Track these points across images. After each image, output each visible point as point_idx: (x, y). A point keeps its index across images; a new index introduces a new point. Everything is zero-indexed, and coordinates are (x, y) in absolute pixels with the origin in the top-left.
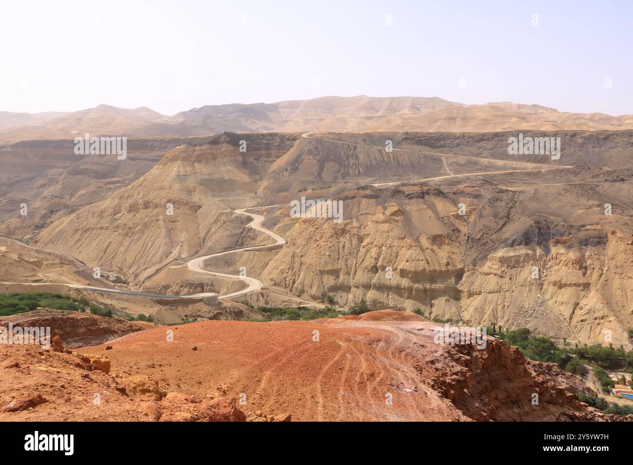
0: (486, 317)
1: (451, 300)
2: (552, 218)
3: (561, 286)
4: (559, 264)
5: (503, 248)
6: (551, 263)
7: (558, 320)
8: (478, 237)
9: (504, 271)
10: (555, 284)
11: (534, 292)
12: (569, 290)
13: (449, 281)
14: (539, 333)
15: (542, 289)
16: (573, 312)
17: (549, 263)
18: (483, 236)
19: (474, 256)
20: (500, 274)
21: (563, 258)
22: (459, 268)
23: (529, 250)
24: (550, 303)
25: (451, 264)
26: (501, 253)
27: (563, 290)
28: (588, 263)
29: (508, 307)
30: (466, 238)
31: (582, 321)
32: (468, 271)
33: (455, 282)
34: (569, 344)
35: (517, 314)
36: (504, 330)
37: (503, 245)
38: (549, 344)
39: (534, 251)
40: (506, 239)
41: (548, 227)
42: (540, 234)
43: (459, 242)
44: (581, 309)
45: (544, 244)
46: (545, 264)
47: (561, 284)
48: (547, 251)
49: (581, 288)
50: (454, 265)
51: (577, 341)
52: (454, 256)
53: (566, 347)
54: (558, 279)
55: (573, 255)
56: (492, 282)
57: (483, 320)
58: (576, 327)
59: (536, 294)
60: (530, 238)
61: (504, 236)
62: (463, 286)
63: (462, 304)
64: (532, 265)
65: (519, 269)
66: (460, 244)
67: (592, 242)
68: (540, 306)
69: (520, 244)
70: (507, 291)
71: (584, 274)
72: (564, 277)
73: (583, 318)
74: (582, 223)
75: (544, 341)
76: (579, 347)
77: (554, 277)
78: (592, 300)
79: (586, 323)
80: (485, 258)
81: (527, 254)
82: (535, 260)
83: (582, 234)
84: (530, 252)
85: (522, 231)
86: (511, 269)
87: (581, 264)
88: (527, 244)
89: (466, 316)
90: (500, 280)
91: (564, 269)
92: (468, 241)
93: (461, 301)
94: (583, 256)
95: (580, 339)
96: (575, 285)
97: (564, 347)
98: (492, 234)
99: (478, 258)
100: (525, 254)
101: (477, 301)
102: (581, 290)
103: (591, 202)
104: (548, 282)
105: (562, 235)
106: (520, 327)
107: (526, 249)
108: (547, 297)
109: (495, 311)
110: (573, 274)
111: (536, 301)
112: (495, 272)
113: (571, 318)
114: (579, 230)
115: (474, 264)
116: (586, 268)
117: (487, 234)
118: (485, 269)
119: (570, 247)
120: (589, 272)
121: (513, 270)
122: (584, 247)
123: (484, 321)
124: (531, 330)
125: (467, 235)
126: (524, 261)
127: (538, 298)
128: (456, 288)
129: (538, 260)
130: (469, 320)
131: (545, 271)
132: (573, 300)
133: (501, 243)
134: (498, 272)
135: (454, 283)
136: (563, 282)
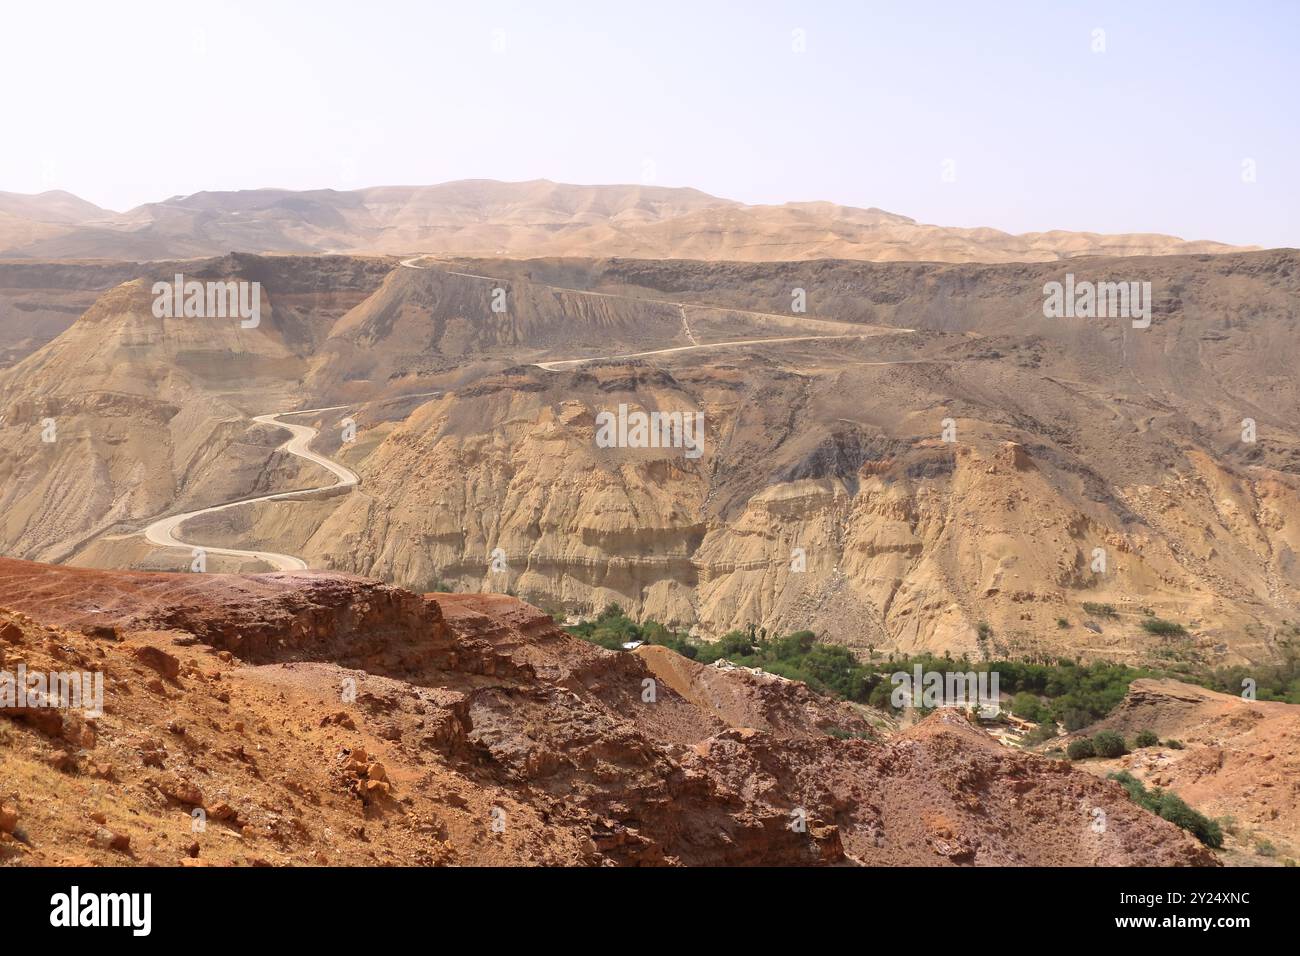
0: (740, 613)
1: (680, 585)
2: (864, 426)
3: (872, 550)
4: (871, 511)
5: (776, 484)
6: (858, 509)
7: (865, 614)
8: (733, 464)
9: (776, 527)
10: (862, 548)
11: (826, 564)
12: (886, 558)
13: (676, 549)
14: (830, 639)
15: (841, 557)
16: (892, 598)
17: (855, 510)
18: (742, 461)
19: (724, 500)
20: (768, 533)
21: (879, 500)
22: (696, 523)
23: (822, 486)
24: (854, 583)
25: (680, 516)
26: (770, 494)
27: (876, 558)
28: (921, 507)
29: (780, 593)
30: (713, 467)
31: (904, 613)
32: (712, 529)
33: (687, 551)
34: (879, 656)
35: (796, 606)
36: (769, 636)
37: (775, 479)
38: (845, 657)
39: (830, 488)
40: (783, 467)
41: (857, 444)
42: (842, 457)
43: (698, 474)
44: (904, 593)
45: (848, 474)
46: (848, 512)
47: (872, 548)
48: (853, 487)
49: (907, 554)
50: (686, 519)
51: (892, 651)
52: (687, 502)
53: (874, 662)
54: (868, 540)
55: (895, 494)
56: (755, 547)
57: (734, 620)
58: (894, 624)
59: (830, 568)
60: (824, 463)
61: (780, 462)
62: (702, 559)
63: (699, 593)
64: (825, 515)
65: (802, 523)
66: (700, 478)
67: (929, 471)
68: (835, 590)
69: (805, 476)
70: (780, 564)
71: (913, 528)
72: (879, 536)
73: (906, 607)
74: (915, 435)
75: (836, 652)
76: (895, 660)
77: (862, 536)
78: (923, 576)
79: (911, 616)
80: (743, 503)
81: (818, 495)
82: (832, 505)
83: (913, 456)
84: (822, 490)
85: (810, 452)
86: (788, 522)
87: (908, 511)
88: (817, 476)
89: (705, 614)
90: (767, 544)
91: (881, 519)
92: (715, 472)
93: (699, 587)
94: (912, 496)
95: (899, 646)
96: (896, 548)
97: (869, 662)
98: (760, 458)
99: (732, 503)
100: (813, 495)
101: (725, 584)
102: (908, 558)
103: (934, 397)
104: (852, 545)
105: (879, 457)
106: (799, 630)
107: (816, 485)
108: (849, 572)
109: (756, 602)
110: (894, 528)
111: (829, 581)
112: (759, 529)
113: (887, 609)
114: (909, 448)
115: (724, 515)
116: (916, 518)
117: (750, 458)
118: (742, 524)
119: (891, 480)
120: (921, 525)
121: (793, 524)
122: (915, 480)
123: (737, 622)
124: (817, 633)
125: (714, 461)
126: (811, 508)
127: (834, 575)
128: (689, 562)
129: (836, 505)
130: (709, 622)
131: (847, 526)
132: (892, 577)
133: (773, 474)
134: (766, 530)
135: (685, 553)
136: (876, 544)
